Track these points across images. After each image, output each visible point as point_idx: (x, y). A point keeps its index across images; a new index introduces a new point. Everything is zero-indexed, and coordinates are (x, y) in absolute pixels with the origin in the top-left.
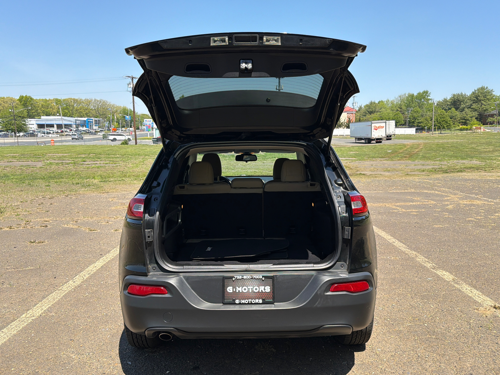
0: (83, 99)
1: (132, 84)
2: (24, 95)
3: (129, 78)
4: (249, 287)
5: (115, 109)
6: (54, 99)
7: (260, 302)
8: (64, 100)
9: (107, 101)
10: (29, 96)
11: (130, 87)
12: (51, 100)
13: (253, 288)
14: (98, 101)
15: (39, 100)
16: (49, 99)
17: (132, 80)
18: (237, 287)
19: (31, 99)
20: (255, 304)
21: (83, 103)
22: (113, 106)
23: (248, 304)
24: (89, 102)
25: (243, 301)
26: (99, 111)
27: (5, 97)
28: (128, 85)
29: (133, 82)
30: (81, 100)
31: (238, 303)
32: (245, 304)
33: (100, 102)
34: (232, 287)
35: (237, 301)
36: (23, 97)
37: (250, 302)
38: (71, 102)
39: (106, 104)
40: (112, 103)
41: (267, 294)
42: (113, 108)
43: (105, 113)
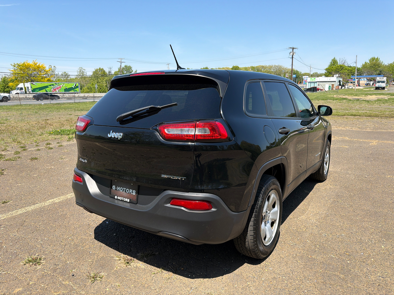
0: (268, 65)
1: (292, 53)
2: (235, 66)
3: (291, 49)
4: (124, 188)
5: (287, 71)
6: (250, 67)
7: (128, 201)
8: (256, 67)
9: (282, 66)
10: (237, 66)
11: (291, 55)
12: (249, 68)
13: (126, 190)
14: (276, 66)
15: (242, 68)
16: (248, 67)
17: (293, 50)
18: (118, 187)
19: (238, 67)
20: (125, 201)
21: (267, 68)
22: (285, 69)
23: (121, 200)
24: (271, 67)
25: (119, 198)
26: (276, 73)
27: (225, 67)
28: (290, 53)
29: (293, 51)
30: (266, 66)
31: (116, 198)
32: (120, 200)
33: (278, 67)
34: (115, 186)
35: (116, 197)
36: (234, 67)
37: (122, 200)
38: (260, 68)
39: (281, 68)
40: (285, 67)
41: (133, 196)
42: (285, 70)
43: (280, 73)
